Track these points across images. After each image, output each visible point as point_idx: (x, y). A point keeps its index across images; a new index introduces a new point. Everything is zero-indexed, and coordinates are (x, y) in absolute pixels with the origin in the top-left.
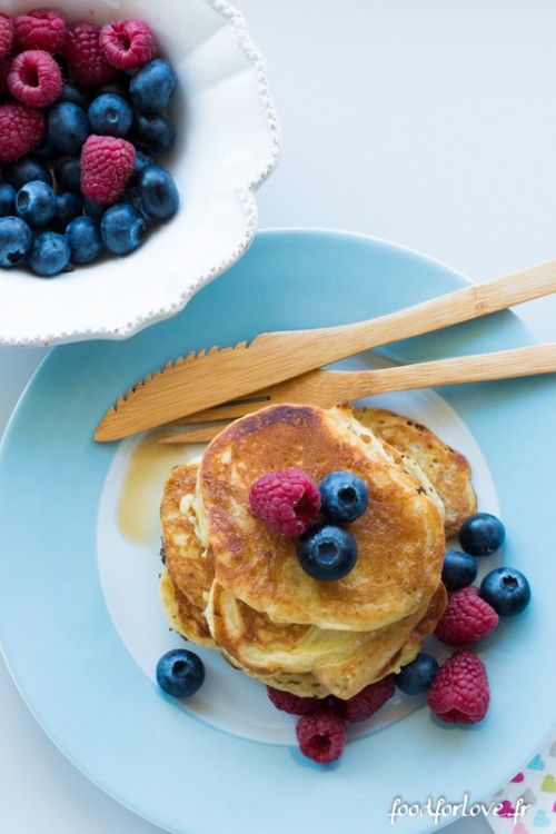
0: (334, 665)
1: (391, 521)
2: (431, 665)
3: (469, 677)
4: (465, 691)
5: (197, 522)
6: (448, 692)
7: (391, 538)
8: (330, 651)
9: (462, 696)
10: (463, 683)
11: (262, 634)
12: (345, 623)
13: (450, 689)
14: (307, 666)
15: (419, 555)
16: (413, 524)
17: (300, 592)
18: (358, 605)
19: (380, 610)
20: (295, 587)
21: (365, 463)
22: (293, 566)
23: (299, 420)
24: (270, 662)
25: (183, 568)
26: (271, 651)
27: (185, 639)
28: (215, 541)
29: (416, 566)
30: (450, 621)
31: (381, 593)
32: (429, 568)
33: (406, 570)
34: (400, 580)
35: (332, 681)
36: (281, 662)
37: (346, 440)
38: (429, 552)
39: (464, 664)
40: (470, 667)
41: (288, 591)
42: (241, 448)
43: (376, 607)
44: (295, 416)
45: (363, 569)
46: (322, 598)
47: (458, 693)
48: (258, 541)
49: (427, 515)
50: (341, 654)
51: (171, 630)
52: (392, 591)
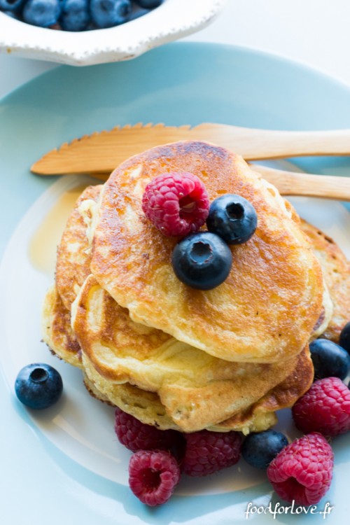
0: (181, 387)
1: (274, 263)
2: (281, 438)
3: (315, 451)
4: (306, 461)
5: (91, 223)
6: (289, 459)
7: (268, 278)
8: (182, 371)
9: (302, 464)
10: (306, 453)
11: (119, 336)
12: (202, 342)
13: (292, 457)
14: (154, 381)
15: (293, 303)
16: (294, 273)
17: (166, 298)
18: (219, 329)
19: (240, 341)
20: (163, 293)
21: (262, 205)
22: (166, 273)
23: (211, 155)
24: (119, 366)
25: (68, 272)
26: (124, 356)
27: (53, 353)
28: (100, 234)
29: (288, 313)
30: (311, 401)
31: (246, 326)
32: (299, 321)
33: (276, 313)
34: (267, 320)
35: (175, 404)
36: (130, 367)
37: (251, 183)
38: (303, 306)
39: (313, 441)
40: (318, 445)
41: (154, 293)
42: (152, 167)
43: (238, 338)
44: (209, 151)
45: (233, 297)
46: (186, 309)
47: (299, 461)
48: (141, 243)
49: (310, 270)
50: (191, 380)
51: (42, 341)
52: (257, 328)
